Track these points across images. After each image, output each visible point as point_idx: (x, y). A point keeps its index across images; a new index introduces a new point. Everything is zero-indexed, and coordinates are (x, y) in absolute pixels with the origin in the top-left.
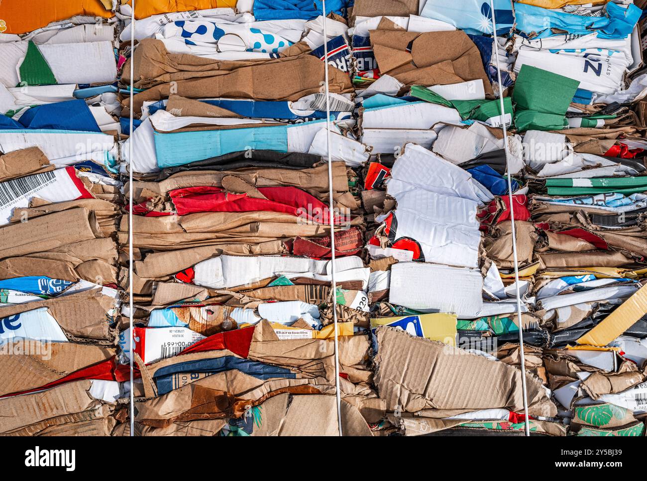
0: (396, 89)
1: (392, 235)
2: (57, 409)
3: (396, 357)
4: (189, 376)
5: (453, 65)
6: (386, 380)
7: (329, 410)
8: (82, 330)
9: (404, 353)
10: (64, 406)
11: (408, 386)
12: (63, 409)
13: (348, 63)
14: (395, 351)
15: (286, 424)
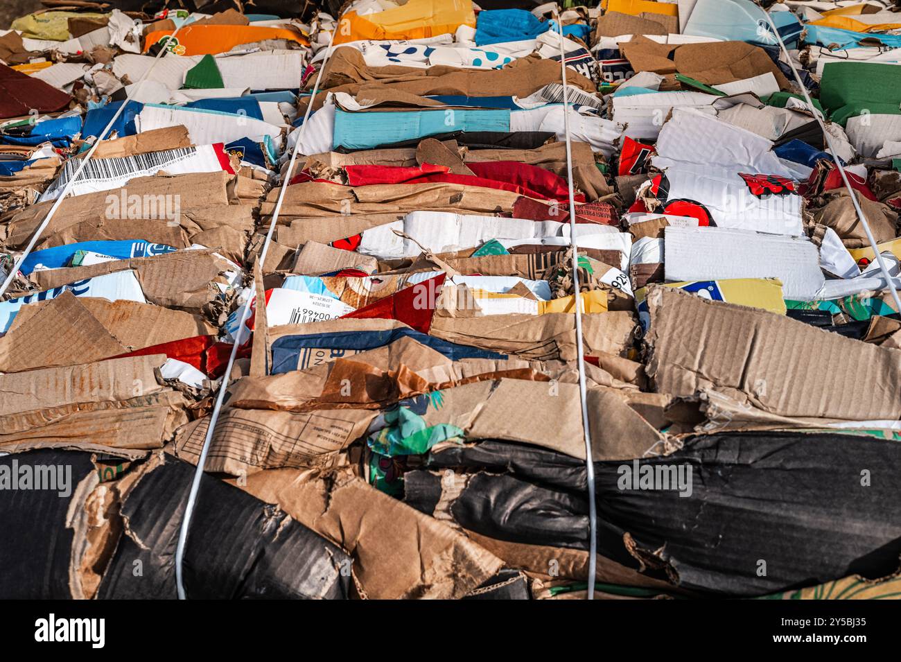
0: (656, 83)
1: (662, 194)
2: (101, 388)
3: (682, 332)
4: (328, 351)
5: (731, 69)
6: (668, 367)
7: (566, 402)
8: (177, 298)
9: (696, 325)
10: (112, 385)
11: (709, 374)
12: (109, 389)
13: (592, 69)
14: (681, 324)
15: (487, 410)
